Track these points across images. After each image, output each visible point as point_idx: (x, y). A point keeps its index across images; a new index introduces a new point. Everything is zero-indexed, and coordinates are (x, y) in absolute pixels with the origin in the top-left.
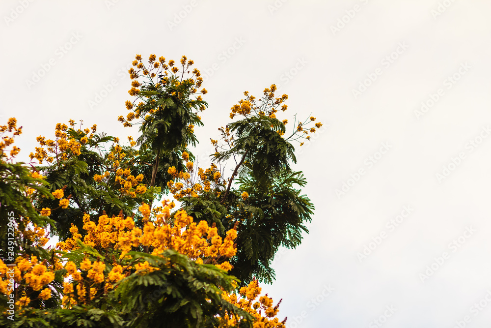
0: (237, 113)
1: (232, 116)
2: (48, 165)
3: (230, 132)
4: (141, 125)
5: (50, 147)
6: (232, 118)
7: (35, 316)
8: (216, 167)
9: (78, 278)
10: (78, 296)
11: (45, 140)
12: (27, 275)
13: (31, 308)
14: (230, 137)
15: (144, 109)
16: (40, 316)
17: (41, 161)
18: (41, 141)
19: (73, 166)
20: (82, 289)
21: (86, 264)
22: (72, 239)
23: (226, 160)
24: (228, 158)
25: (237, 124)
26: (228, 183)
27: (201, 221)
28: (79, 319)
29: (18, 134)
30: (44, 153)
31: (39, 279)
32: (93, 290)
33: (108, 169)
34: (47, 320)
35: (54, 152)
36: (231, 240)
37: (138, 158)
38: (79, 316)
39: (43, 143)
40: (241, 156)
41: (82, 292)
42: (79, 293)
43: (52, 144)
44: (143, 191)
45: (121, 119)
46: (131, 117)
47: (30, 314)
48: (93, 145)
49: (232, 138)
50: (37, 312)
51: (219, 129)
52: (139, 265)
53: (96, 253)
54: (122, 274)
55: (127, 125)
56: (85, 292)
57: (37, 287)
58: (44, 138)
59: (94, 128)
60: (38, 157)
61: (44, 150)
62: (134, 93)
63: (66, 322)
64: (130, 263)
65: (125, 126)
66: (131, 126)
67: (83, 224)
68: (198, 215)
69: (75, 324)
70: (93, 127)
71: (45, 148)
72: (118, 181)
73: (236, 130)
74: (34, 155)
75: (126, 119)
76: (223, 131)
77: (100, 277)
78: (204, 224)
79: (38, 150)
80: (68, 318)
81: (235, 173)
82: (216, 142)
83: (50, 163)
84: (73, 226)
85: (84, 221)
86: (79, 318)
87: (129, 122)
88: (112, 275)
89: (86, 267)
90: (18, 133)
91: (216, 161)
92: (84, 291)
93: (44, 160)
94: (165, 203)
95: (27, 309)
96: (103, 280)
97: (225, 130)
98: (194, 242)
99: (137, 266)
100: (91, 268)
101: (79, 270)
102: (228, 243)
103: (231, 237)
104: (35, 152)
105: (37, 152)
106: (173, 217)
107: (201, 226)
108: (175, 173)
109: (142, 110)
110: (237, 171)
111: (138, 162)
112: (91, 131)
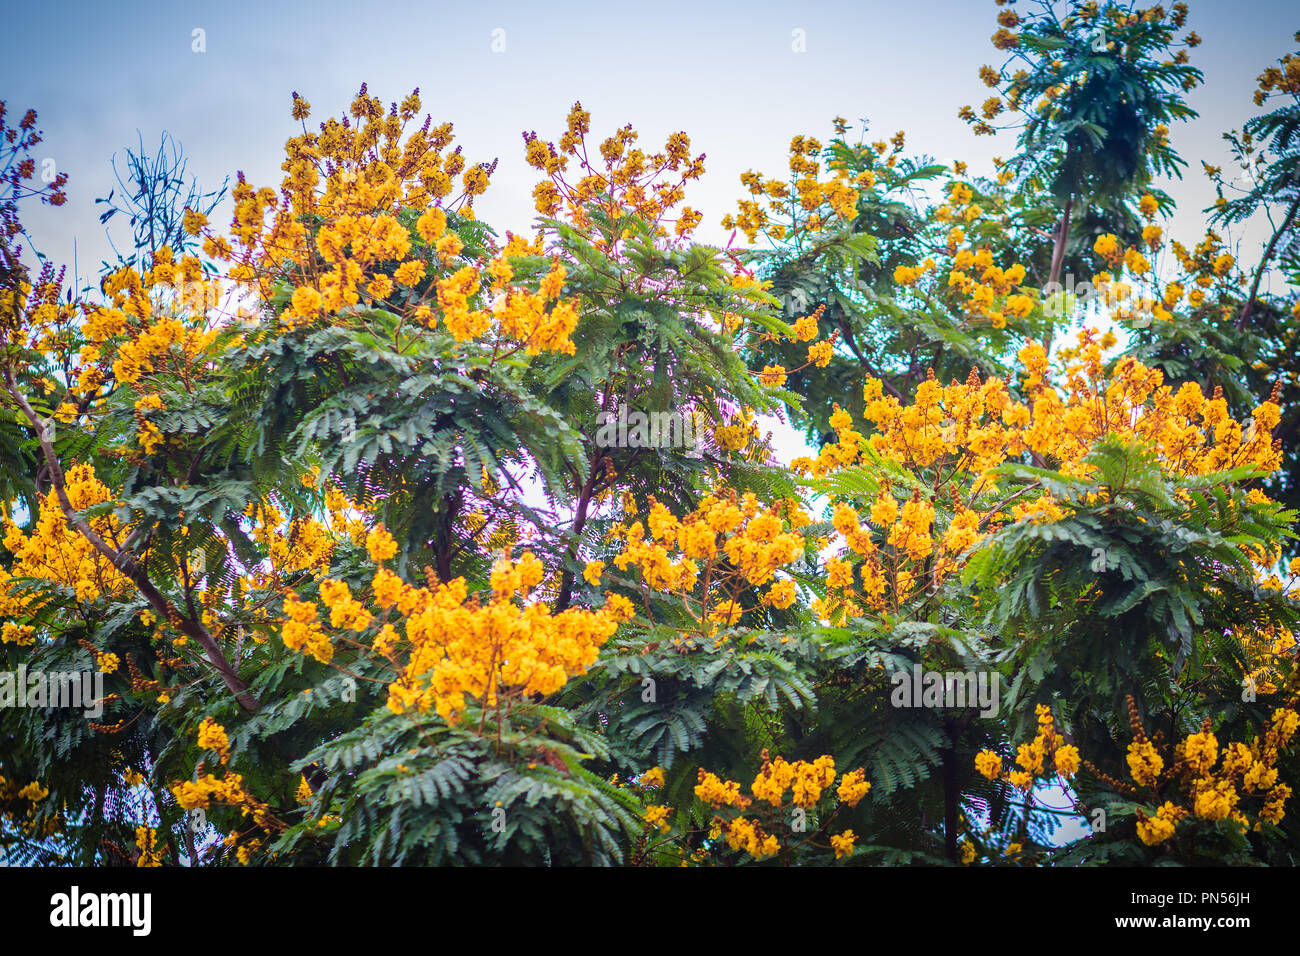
0: (1275, 91)
1: (1260, 99)
2: (770, 247)
3: (1254, 143)
4: (1023, 130)
5: (776, 199)
6: (1259, 103)
7: (754, 647)
8: (1219, 240)
9: (864, 547)
10: (865, 594)
11: (763, 180)
12: (732, 543)
13: (743, 629)
14: (1255, 155)
15: (1030, 86)
16: (770, 649)
17: (753, 236)
18: (752, 181)
19: (837, 247)
20: (874, 574)
21: (885, 509)
22: (839, 447)
23: (1244, 220)
24: (1249, 211)
25: (1273, 120)
26: (1251, 281)
27: (1185, 384)
28: (871, 652)
29: (695, 176)
30: (760, 216)
31: (765, 551)
32: (904, 579)
33: (935, 249)
34: (787, 655)
35: (786, 212)
36: (1266, 430)
37: (1017, 216)
38: (871, 644)
39: (757, 188)
40: (1286, 206)
41: (875, 584)
42: (868, 587)
43: (779, 191)
44: (1024, 310)
45: (967, 115)
46: (993, 108)
47: (743, 643)
48: (894, 185)
49: (1261, 160)
50: (761, 637)
51: (1226, 136)
52: (1023, 507)
53: (909, 479)
54: (978, 532)
55: (983, 129)
56: (883, 584)
57: (759, 575)
58: (760, 175)
59: (899, 141)
60: (746, 225)
61: (760, 208)
62: (1004, 42)
63: (839, 661)
64: (998, 504)
65: (977, 133)
66: (994, 132)
67: (864, 404)
68: (1174, 368)
69: (863, 663)
70: (894, 136)
71: (764, 201)
72: (957, 285)
73: (1271, 137)
74: (735, 219)
75: (979, 113)
76: (1235, 142)
77: (923, 544)
78: (1192, 390)
79: (744, 206)
80: (842, 650)
81: (1270, 254)
82: (1218, 171)
83: (776, 242)
84: (839, 410)
85: (866, 397)
86: (872, 648)
87: (988, 122)
88: (953, 535)
89: (885, 517)
90: (695, 171)
91: (1220, 223)
92: (881, 581)
93: (759, 232)
94: (1087, 338)
95: (736, 633)
96: (930, 551)
97: (1240, 139)
98: (1166, 439)
99: (1016, 509)
100: (899, 518)
101: (865, 526)
102: (1259, 441)
103: (1265, 424)
104: (735, 213)
105: (742, 213)
106: (1109, 372)
107: (1185, 397)
108: (1114, 253)
109: (1024, 91)
110: (1276, 247)
111: (1018, 227)
112: (891, 147)
